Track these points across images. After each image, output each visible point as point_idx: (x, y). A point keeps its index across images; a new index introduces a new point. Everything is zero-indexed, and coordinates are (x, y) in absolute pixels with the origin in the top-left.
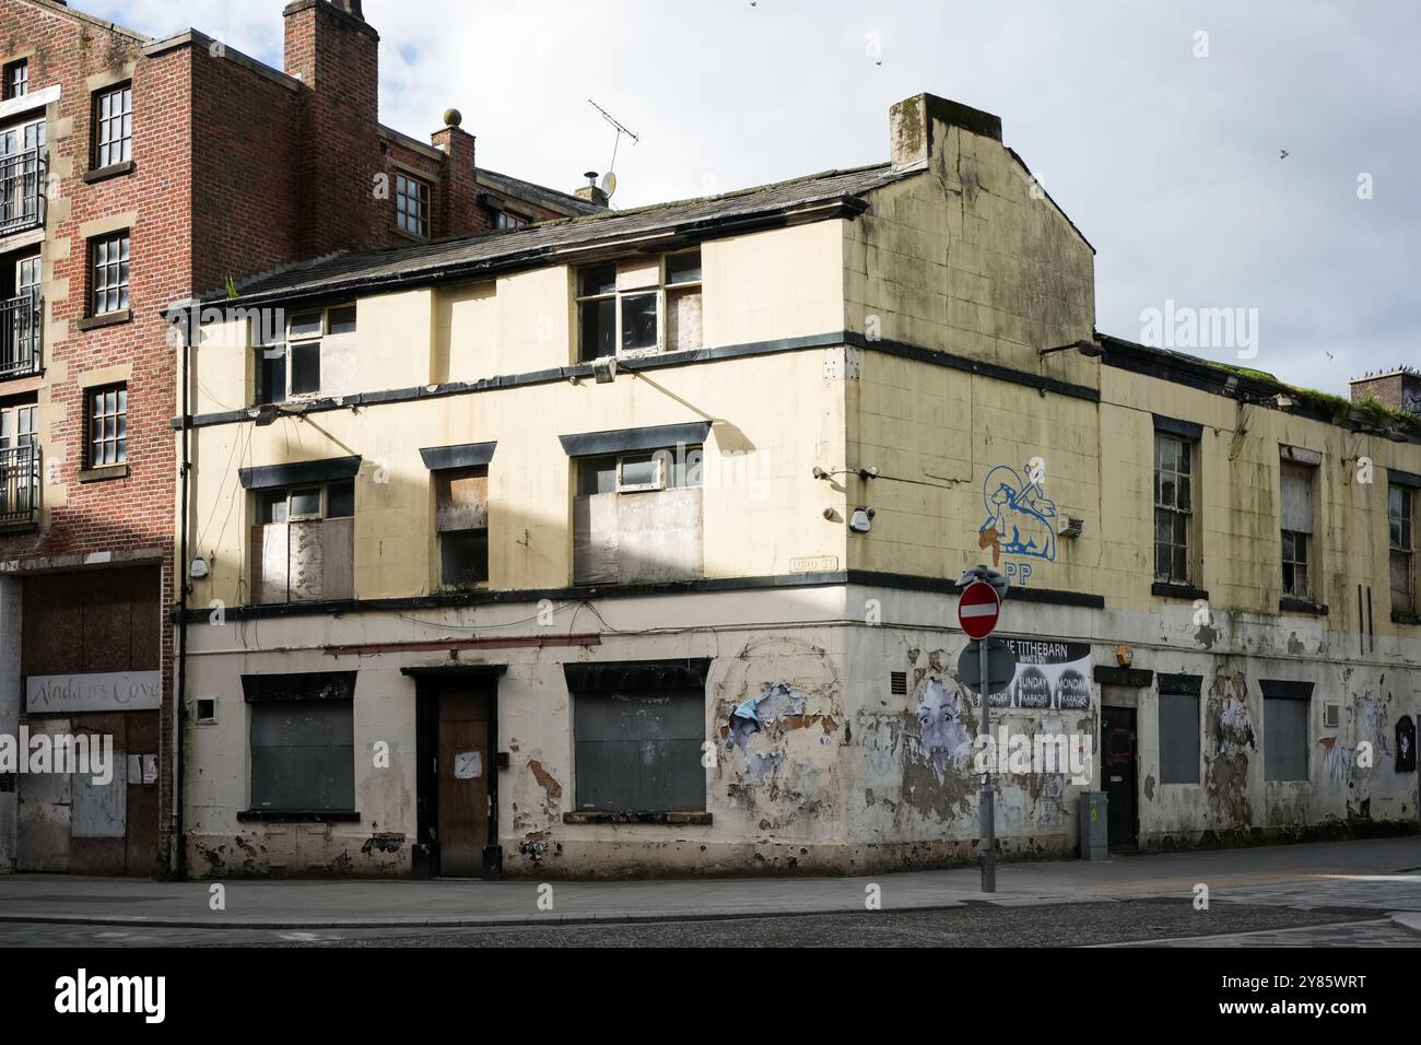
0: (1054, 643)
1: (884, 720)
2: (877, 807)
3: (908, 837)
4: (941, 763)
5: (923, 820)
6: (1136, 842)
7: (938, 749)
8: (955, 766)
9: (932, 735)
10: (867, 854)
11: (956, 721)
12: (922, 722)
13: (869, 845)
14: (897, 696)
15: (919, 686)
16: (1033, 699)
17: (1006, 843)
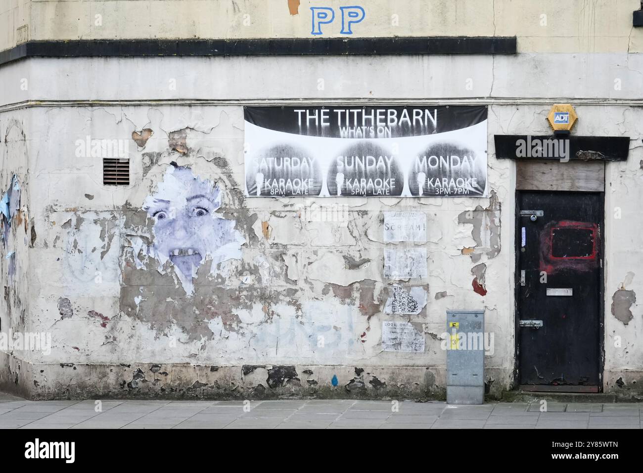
0: (410, 108)
1: (91, 216)
2: (77, 322)
3: (130, 358)
4: (189, 269)
5: (156, 338)
6: (599, 383)
7: (183, 252)
8: (214, 272)
9: (172, 234)
10: (58, 374)
11: (214, 215)
12: (156, 218)
13: (62, 365)
14: (112, 187)
15: (149, 175)
16: (365, 185)
17: (308, 372)
